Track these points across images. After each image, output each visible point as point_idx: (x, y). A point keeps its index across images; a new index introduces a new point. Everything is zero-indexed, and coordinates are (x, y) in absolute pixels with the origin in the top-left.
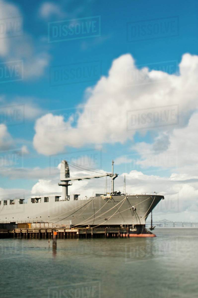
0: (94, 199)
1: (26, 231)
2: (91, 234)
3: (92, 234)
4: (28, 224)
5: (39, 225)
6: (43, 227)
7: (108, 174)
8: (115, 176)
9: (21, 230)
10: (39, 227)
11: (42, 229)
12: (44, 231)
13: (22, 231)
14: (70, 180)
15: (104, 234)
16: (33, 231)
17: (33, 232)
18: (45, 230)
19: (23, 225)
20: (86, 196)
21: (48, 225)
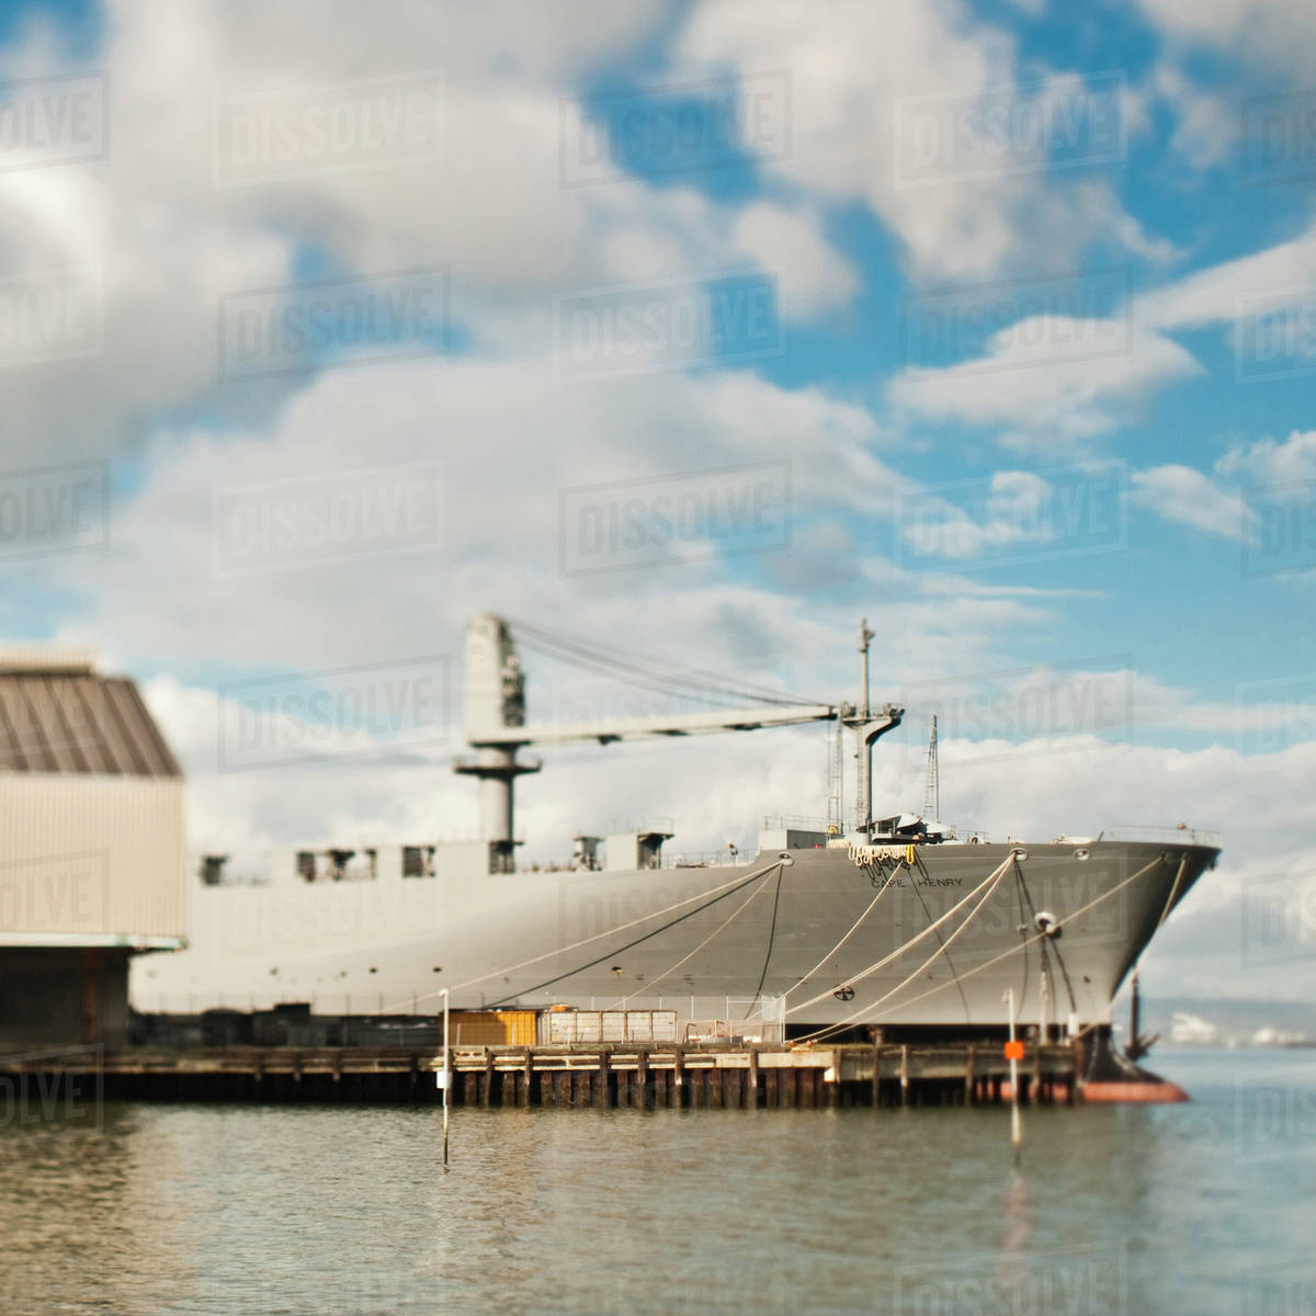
0: (787, 862)
1: (522, 1058)
2: (898, 1080)
3: (904, 1082)
4: (502, 1016)
5: (592, 1023)
6: (622, 1038)
7: (831, 708)
8: (888, 721)
9: (492, 1056)
10: (596, 1038)
11: (619, 1049)
12: (631, 1062)
13: (498, 1059)
14: (527, 743)
15: (960, 1081)
16: (563, 1063)
17: (562, 1068)
18: (636, 1057)
19: (480, 1024)
20: (732, 846)
21: (647, 1022)
